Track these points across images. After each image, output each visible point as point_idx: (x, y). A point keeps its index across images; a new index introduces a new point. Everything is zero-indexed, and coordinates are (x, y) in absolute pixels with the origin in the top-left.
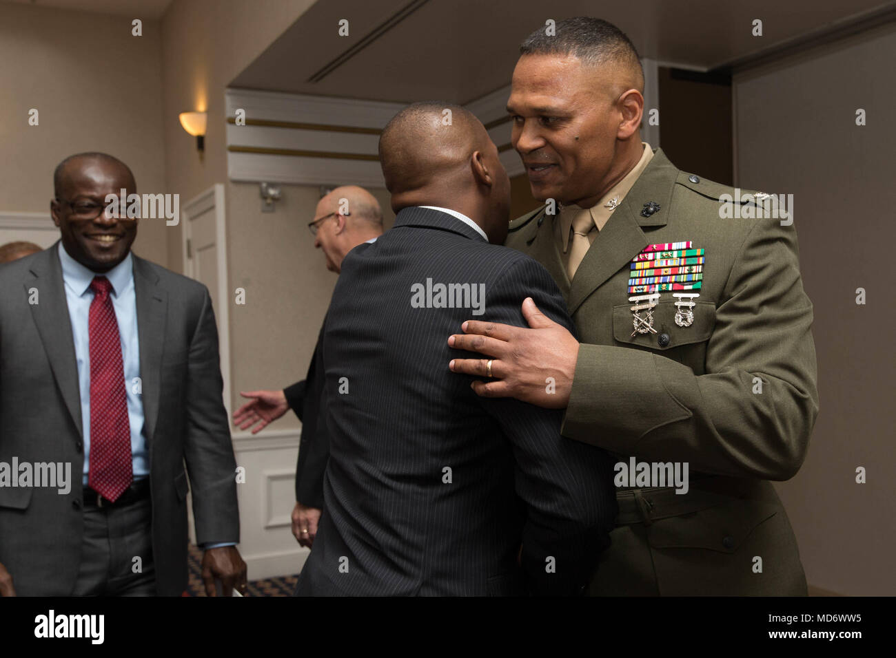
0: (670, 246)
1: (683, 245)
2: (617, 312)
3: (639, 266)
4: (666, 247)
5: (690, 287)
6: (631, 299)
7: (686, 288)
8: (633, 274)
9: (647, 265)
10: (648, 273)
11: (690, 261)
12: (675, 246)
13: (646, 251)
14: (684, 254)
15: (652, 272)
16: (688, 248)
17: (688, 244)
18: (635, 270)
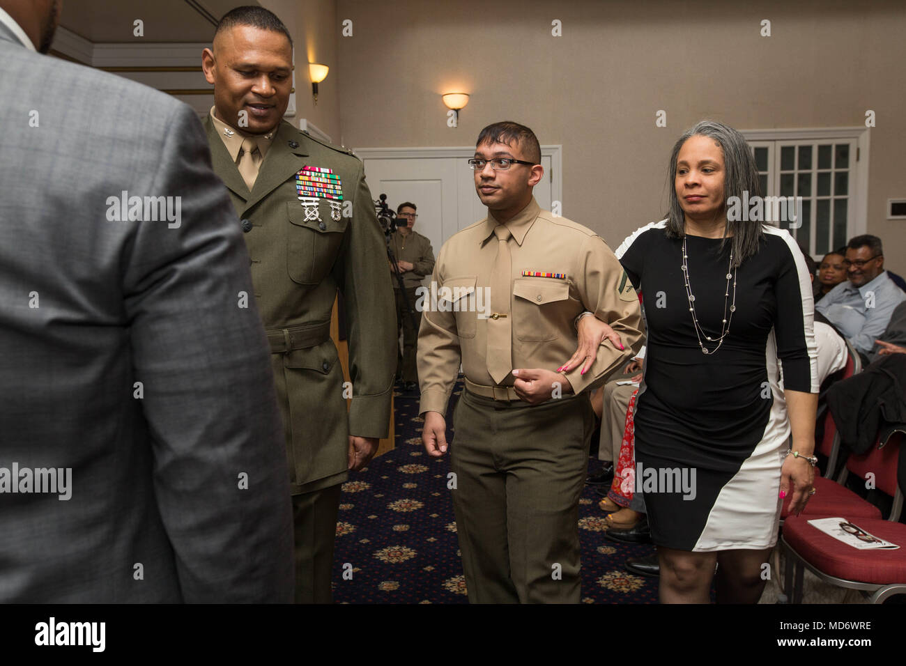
0: (319, 169)
1: (328, 171)
2: (291, 205)
3: (301, 177)
4: (317, 170)
5: (337, 198)
6: (300, 198)
7: (334, 197)
8: (298, 182)
9: (306, 178)
10: (308, 183)
11: (333, 182)
12: (322, 170)
13: (305, 169)
14: (329, 176)
15: (311, 184)
16: (330, 173)
17: (330, 171)
18: (299, 180)
